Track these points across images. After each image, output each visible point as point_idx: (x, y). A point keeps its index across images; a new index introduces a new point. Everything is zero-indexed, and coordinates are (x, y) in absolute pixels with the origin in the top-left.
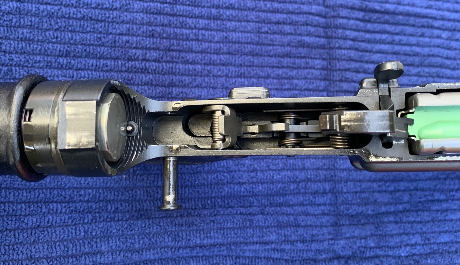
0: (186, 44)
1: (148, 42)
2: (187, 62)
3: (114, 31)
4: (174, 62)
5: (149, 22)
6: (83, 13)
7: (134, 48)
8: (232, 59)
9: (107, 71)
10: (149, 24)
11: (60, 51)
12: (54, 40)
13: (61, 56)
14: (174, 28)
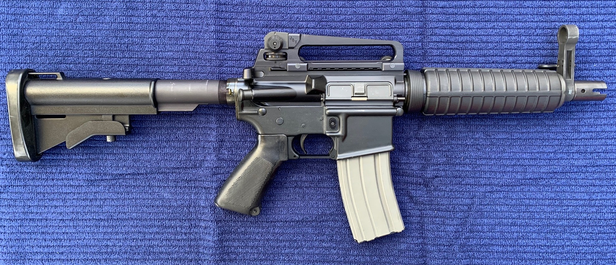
0: (331, 17)
1: (309, 17)
2: (331, 28)
3: (290, 12)
5: (310, 5)
7: (301, 21)
8: (358, 25)
10: (310, 7)
11: (263, 25)
12: (260, 19)
13: (264, 27)
14: (323, 8)
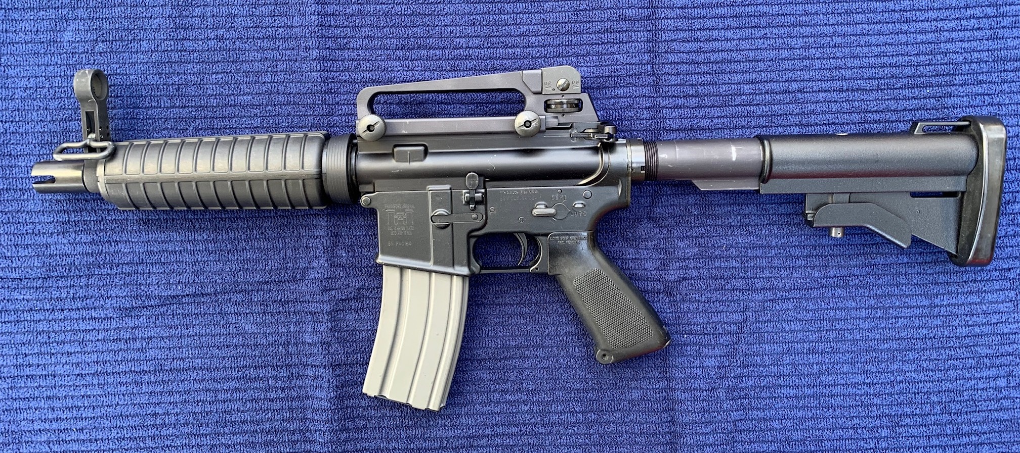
4: (494, 48)
6: (412, 9)
9: (437, 60)
